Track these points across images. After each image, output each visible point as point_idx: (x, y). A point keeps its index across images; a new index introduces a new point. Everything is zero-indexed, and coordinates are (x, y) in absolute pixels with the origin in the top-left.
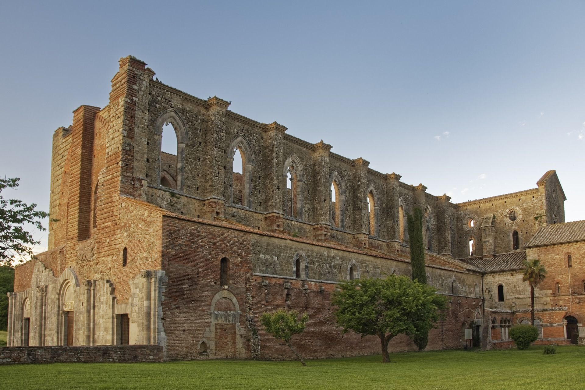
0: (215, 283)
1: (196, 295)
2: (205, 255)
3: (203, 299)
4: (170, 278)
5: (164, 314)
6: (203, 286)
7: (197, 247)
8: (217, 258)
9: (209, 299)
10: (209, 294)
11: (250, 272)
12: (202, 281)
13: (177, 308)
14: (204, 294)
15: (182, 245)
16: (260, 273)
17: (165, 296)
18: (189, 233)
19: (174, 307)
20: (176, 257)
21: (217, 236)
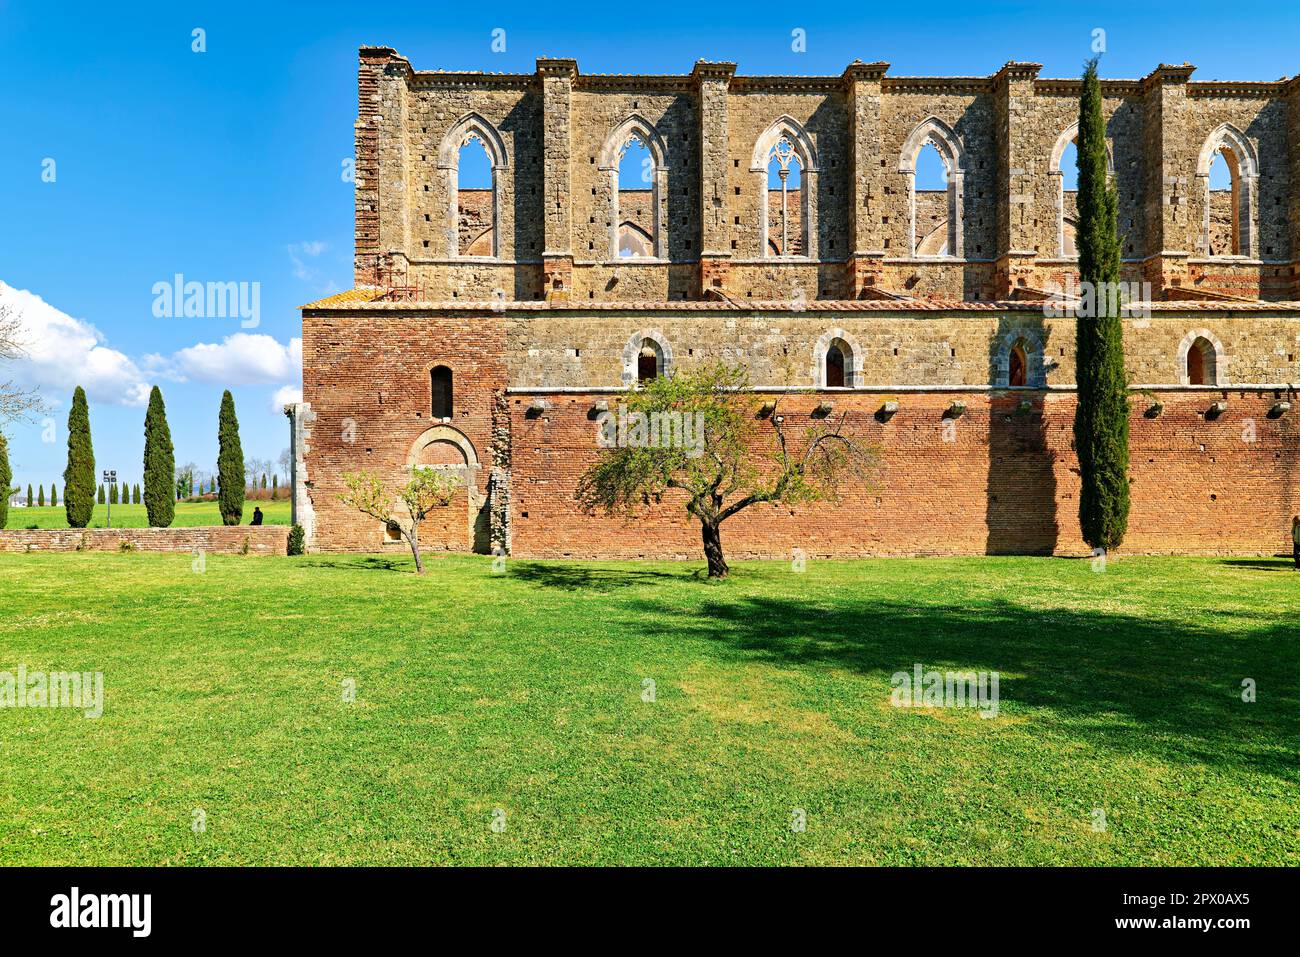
0: (418, 414)
1: (376, 439)
2: (394, 366)
3: (389, 445)
4: (321, 414)
5: (310, 475)
6: (390, 423)
7: (375, 355)
8: (420, 370)
9: (403, 446)
10: (405, 435)
11: (502, 388)
12: (389, 414)
13: (337, 462)
14: (392, 436)
15: (345, 355)
16: (530, 386)
17: (311, 445)
18: (357, 332)
19: (328, 463)
20: (331, 379)
21: (420, 328)
